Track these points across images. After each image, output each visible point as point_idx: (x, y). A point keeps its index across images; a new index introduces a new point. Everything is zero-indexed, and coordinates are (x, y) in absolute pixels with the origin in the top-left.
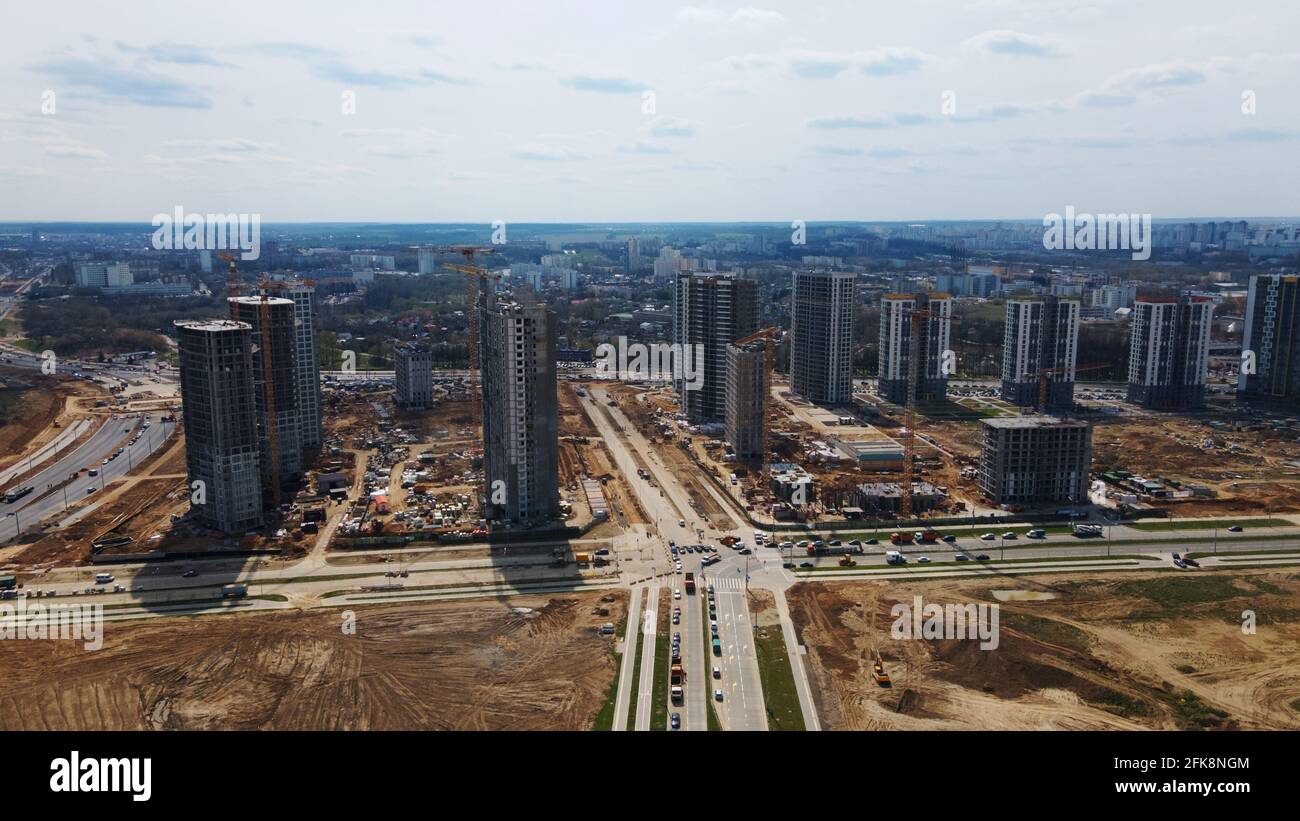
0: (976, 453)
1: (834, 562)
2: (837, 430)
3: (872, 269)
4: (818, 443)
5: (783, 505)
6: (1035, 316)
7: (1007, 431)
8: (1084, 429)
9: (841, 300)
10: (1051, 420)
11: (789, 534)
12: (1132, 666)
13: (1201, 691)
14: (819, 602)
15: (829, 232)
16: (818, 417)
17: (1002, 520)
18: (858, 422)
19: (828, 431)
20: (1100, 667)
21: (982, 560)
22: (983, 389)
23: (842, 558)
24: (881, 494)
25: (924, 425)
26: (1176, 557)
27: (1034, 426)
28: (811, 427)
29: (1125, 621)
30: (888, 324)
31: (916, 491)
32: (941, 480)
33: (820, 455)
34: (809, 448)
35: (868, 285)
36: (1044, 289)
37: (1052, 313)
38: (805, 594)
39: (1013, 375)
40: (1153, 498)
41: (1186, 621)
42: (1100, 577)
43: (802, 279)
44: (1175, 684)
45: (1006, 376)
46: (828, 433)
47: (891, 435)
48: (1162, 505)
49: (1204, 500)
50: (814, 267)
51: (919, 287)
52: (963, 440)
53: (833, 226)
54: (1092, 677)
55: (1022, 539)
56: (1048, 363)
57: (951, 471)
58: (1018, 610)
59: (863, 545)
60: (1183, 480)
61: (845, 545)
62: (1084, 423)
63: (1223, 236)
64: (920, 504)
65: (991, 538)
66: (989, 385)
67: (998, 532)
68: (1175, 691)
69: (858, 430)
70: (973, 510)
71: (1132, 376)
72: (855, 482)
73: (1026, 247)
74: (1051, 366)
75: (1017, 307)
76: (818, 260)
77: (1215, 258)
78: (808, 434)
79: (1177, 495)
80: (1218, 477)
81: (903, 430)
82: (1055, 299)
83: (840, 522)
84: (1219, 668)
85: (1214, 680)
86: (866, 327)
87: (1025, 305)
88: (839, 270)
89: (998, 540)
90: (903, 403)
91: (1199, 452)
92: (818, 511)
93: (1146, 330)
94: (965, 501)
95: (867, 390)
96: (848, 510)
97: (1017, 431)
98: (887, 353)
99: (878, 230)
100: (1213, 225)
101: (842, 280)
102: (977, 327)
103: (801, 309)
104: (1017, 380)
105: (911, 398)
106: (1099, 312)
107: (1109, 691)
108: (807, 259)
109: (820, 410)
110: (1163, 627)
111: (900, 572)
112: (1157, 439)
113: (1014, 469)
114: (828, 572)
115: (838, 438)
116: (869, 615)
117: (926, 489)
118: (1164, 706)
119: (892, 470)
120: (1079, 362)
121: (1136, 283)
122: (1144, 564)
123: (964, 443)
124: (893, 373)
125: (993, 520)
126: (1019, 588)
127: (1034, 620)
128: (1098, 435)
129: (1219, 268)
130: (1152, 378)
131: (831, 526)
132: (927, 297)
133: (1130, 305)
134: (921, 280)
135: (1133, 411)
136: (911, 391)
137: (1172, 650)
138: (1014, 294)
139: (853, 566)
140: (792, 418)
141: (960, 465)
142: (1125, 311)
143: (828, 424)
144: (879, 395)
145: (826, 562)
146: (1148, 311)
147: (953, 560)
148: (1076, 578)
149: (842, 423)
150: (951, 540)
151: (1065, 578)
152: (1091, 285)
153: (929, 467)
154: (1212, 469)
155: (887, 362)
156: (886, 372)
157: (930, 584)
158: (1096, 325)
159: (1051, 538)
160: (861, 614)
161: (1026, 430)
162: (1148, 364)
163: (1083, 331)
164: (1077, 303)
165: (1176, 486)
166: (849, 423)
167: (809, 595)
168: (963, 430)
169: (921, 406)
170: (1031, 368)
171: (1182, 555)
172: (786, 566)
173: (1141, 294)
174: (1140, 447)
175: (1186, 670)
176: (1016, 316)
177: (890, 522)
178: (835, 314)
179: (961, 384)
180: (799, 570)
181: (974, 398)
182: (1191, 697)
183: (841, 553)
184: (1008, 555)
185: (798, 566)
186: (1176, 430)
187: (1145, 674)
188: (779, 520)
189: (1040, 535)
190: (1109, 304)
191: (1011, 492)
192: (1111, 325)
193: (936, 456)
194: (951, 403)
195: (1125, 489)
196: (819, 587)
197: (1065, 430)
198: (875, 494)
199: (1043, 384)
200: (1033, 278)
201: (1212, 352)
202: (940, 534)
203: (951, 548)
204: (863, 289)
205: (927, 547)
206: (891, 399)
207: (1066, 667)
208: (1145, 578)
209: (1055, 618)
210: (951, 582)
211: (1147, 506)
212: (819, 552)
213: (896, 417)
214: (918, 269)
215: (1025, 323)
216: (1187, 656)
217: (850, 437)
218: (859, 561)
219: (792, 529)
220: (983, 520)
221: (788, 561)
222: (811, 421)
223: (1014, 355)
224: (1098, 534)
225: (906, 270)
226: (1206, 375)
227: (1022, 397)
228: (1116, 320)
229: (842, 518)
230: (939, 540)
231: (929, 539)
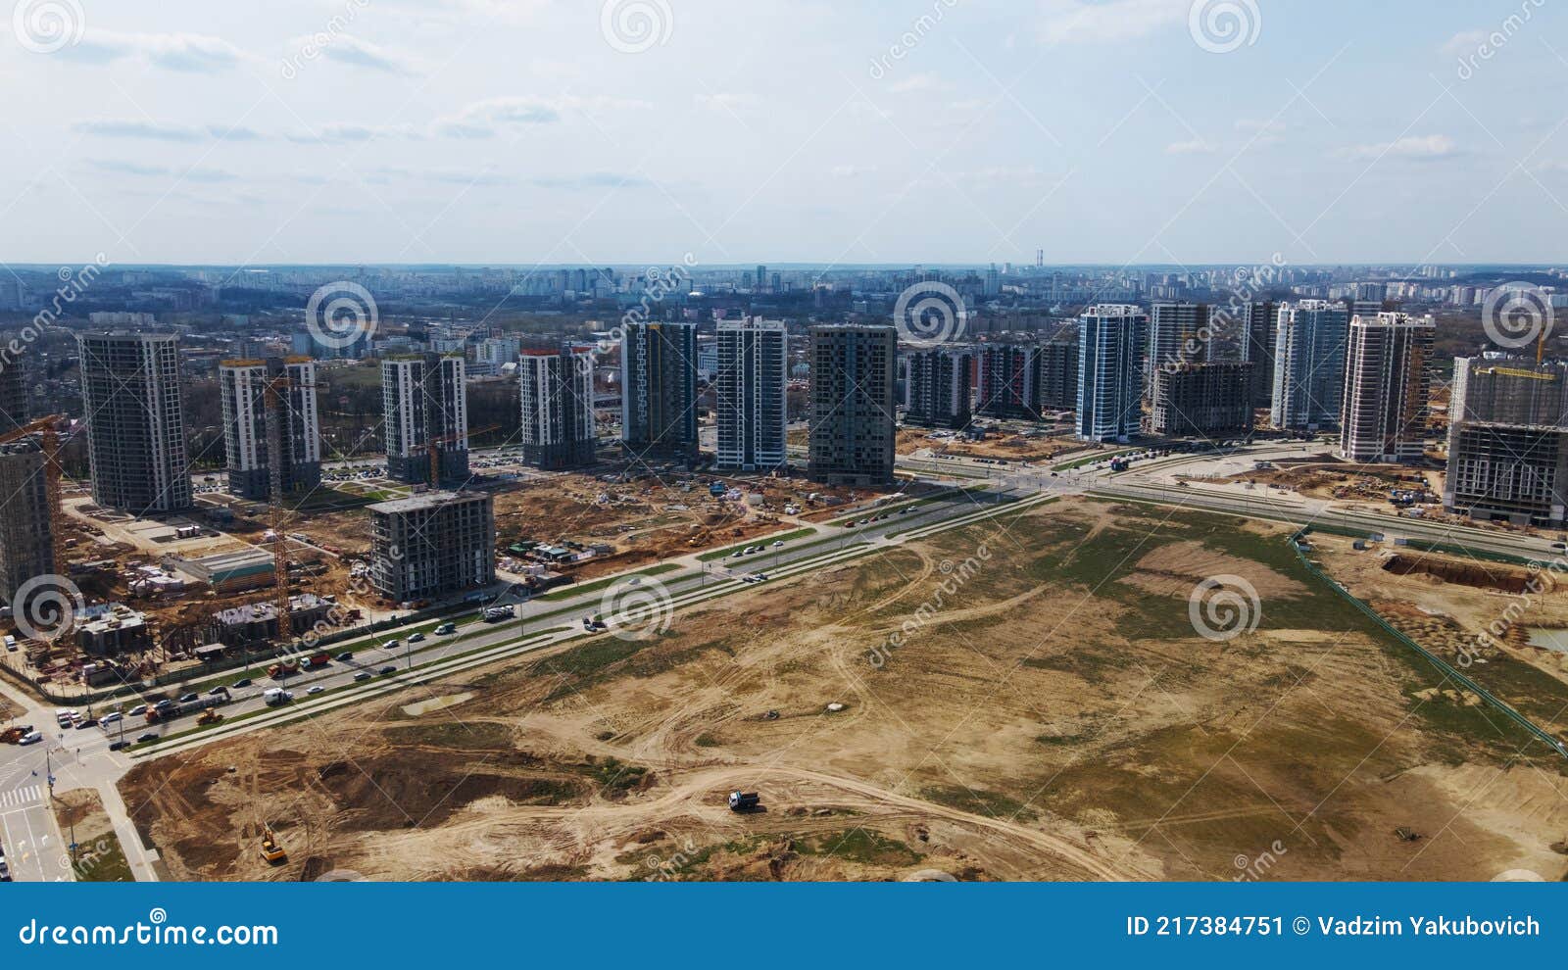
0: (366, 547)
1: (190, 722)
2: (173, 547)
3: (201, 328)
4: (147, 568)
5: (101, 663)
6: (416, 376)
7: (399, 516)
8: (484, 502)
9: (159, 371)
10: (447, 496)
11: (116, 701)
12: (556, 749)
13: (620, 753)
14: (173, 783)
15: (128, 279)
16: (144, 533)
17: (405, 621)
18: (205, 532)
19: (161, 550)
20: (527, 759)
21: (388, 673)
22: (366, 470)
23: (202, 715)
24: (249, 619)
25: (297, 522)
26: (586, 622)
27: (430, 505)
28: (134, 548)
29: (546, 704)
30: (233, 399)
31: (296, 607)
32: (327, 587)
33: (153, 585)
34: (135, 578)
35: (198, 349)
36: (423, 346)
37: (435, 374)
38: (150, 778)
39: (399, 449)
40: (560, 565)
41: (601, 687)
42: (516, 662)
43: (93, 344)
44: (597, 754)
45: (390, 449)
46: (163, 552)
47: (255, 542)
48: (569, 571)
49: (606, 558)
50: (112, 327)
51: (270, 350)
52: (348, 534)
53: (135, 271)
54: (518, 773)
55: (431, 638)
56: (437, 431)
57: (337, 573)
58: (435, 722)
59: (231, 690)
60: (585, 540)
61: (204, 697)
62: (483, 495)
63: (593, 283)
64: (302, 622)
65: (395, 645)
66: (372, 463)
67: (401, 636)
68: (598, 761)
69: (208, 542)
70: (370, 616)
71: (527, 438)
72: (209, 610)
73: (398, 297)
74: (441, 434)
75: (395, 368)
76: (116, 317)
77: (589, 307)
78: (131, 558)
79: (582, 557)
80: (614, 532)
81: (270, 533)
82: (437, 357)
83: (194, 668)
84: (634, 725)
85: (630, 739)
86: (203, 405)
87: (404, 366)
88: (151, 330)
89: (404, 646)
90: (266, 499)
91: (596, 509)
92: (157, 660)
93: (534, 385)
94: (360, 607)
95: (214, 489)
96: (204, 649)
97: (411, 514)
98: (236, 437)
99: (202, 276)
100: (582, 271)
101: (157, 344)
102: (350, 395)
103: (100, 389)
104: (405, 454)
105: (276, 491)
106: (484, 369)
107: (537, 782)
108: (97, 317)
109: (146, 523)
110: (581, 698)
111: (286, 713)
112: (557, 502)
113: (413, 559)
114: (184, 739)
115: (179, 557)
116: (248, 779)
117: (310, 602)
118: (589, 780)
119: (260, 587)
120: (471, 425)
121: (518, 335)
122: (558, 637)
123: (350, 537)
124: (249, 462)
125: (395, 623)
126: (431, 696)
127: (454, 729)
128: (499, 504)
129: (595, 318)
130: (544, 438)
131: (180, 676)
132: (282, 362)
133: (515, 359)
134: (271, 340)
135: (532, 474)
136: (275, 484)
137: (590, 720)
138: (390, 353)
139: (219, 721)
140: (102, 539)
141: (348, 565)
142: (511, 366)
143: (160, 540)
144: (231, 492)
145: (177, 726)
146: (533, 364)
147: (352, 681)
148: (492, 669)
149: (181, 536)
150: (347, 658)
151: (481, 672)
152: (473, 338)
153: (308, 574)
154: (609, 525)
155: (237, 449)
156: (238, 461)
157: (326, 718)
158: (484, 383)
159: (463, 630)
160: (236, 782)
161: (421, 511)
162: (538, 421)
163: (471, 392)
164: (461, 360)
165: (579, 548)
166: (192, 534)
167: (156, 776)
168: (347, 522)
169: (290, 500)
170: (419, 438)
171: (591, 619)
172: (114, 748)
173: (526, 346)
174: (542, 513)
175: (605, 737)
176: (395, 379)
177: (265, 652)
178: (153, 390)
179: (338, 466)
180: (136, 748)
181: (356, 481)
182: (612, 763)
183: (201, 707)
184: (416, 661)
185: (134, 743)
186: (575, 487)
187: (569, 753)
188: (97, 685)
189: (449, 630)
190: (494, 359)
191: (412, 587)
192: (499, 382)
193: (317, 559)
194: (329, 491)
195: (532, 560)
196: (172, 762)
197: (464, 505)
198: (240, 621)
199: (434, 456)
200: (409, 333)
201: (597, 405)
202: (332, 654)
203: (348, 668)
204: (192, 355)
205: (318, 673)
206: (249, 495)
207: (491, 771)
208: (560, 651)
209: (476, 719)
210: (352, 709)
211: (554, 575)
212: (167, 715)
213: (258, 518)
214: (267, 327)
215: (406, 386)
216: (603, 722)
217: (195, 553)
218: (226, 712)
219: (119, 694)
220: (383, 626)
221: (118, 740)
222: (132, 540)
223: (398, 425)
224: (510, 615)
225: (249, 328)
226: (594, 428)
227: (412, 473)
228: (503, 377)
229: (197, 662)
230: (332, 662)
231: (319, 662)
